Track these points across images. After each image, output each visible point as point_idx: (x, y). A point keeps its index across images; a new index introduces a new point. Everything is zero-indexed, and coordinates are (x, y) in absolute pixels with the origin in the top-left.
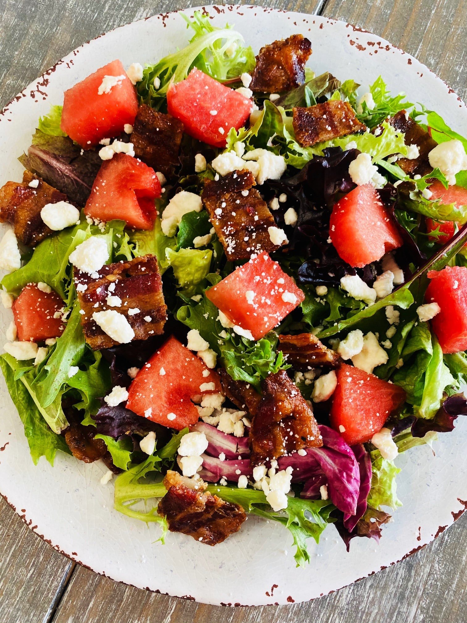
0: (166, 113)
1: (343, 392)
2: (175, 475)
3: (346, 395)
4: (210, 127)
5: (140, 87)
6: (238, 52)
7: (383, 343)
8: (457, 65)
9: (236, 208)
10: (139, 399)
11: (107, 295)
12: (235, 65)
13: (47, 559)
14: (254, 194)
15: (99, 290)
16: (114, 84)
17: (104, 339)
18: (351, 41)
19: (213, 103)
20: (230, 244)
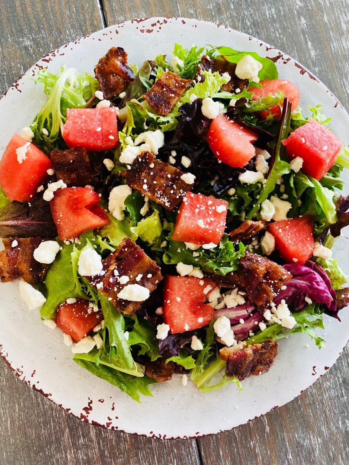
0: (69, 148)
1: (282, 240)
2: (225, 350)
3: (285, 240)
4: (103, 139)
5: (36, 140)
6: (79, 80)
7: (282, 197)
8: (207, 5)
9: (153, 178)
10: (176, 324)
11: (117, 279)
12: (83, 90)
13: (178, 448)
14: (157, 163)
15: (111, 280)
16: (26, 151)
17: (133, 304)
18: (141, 30)
19: (94, 124)
20: (165, 201)
